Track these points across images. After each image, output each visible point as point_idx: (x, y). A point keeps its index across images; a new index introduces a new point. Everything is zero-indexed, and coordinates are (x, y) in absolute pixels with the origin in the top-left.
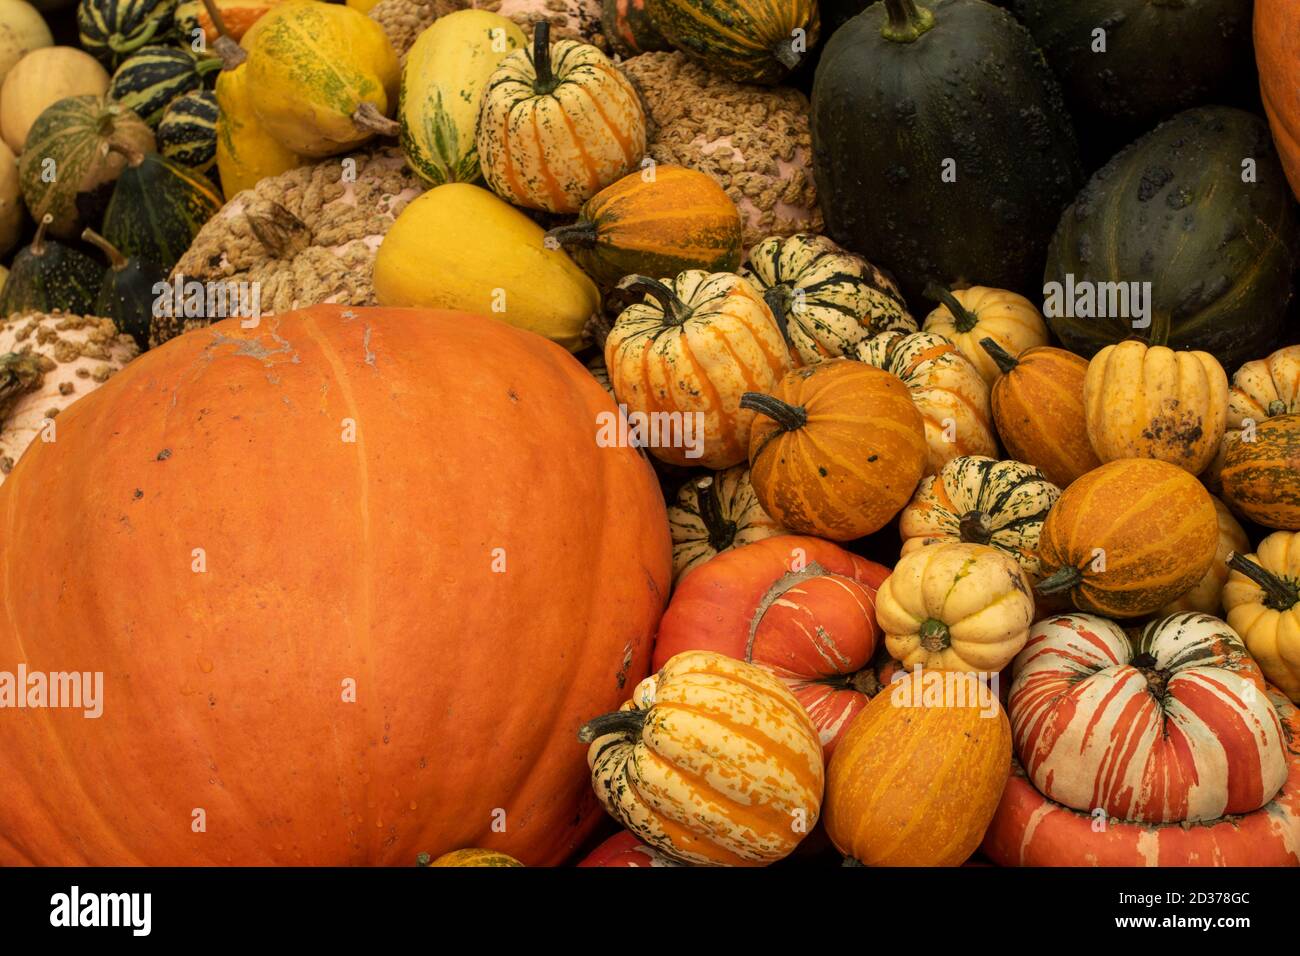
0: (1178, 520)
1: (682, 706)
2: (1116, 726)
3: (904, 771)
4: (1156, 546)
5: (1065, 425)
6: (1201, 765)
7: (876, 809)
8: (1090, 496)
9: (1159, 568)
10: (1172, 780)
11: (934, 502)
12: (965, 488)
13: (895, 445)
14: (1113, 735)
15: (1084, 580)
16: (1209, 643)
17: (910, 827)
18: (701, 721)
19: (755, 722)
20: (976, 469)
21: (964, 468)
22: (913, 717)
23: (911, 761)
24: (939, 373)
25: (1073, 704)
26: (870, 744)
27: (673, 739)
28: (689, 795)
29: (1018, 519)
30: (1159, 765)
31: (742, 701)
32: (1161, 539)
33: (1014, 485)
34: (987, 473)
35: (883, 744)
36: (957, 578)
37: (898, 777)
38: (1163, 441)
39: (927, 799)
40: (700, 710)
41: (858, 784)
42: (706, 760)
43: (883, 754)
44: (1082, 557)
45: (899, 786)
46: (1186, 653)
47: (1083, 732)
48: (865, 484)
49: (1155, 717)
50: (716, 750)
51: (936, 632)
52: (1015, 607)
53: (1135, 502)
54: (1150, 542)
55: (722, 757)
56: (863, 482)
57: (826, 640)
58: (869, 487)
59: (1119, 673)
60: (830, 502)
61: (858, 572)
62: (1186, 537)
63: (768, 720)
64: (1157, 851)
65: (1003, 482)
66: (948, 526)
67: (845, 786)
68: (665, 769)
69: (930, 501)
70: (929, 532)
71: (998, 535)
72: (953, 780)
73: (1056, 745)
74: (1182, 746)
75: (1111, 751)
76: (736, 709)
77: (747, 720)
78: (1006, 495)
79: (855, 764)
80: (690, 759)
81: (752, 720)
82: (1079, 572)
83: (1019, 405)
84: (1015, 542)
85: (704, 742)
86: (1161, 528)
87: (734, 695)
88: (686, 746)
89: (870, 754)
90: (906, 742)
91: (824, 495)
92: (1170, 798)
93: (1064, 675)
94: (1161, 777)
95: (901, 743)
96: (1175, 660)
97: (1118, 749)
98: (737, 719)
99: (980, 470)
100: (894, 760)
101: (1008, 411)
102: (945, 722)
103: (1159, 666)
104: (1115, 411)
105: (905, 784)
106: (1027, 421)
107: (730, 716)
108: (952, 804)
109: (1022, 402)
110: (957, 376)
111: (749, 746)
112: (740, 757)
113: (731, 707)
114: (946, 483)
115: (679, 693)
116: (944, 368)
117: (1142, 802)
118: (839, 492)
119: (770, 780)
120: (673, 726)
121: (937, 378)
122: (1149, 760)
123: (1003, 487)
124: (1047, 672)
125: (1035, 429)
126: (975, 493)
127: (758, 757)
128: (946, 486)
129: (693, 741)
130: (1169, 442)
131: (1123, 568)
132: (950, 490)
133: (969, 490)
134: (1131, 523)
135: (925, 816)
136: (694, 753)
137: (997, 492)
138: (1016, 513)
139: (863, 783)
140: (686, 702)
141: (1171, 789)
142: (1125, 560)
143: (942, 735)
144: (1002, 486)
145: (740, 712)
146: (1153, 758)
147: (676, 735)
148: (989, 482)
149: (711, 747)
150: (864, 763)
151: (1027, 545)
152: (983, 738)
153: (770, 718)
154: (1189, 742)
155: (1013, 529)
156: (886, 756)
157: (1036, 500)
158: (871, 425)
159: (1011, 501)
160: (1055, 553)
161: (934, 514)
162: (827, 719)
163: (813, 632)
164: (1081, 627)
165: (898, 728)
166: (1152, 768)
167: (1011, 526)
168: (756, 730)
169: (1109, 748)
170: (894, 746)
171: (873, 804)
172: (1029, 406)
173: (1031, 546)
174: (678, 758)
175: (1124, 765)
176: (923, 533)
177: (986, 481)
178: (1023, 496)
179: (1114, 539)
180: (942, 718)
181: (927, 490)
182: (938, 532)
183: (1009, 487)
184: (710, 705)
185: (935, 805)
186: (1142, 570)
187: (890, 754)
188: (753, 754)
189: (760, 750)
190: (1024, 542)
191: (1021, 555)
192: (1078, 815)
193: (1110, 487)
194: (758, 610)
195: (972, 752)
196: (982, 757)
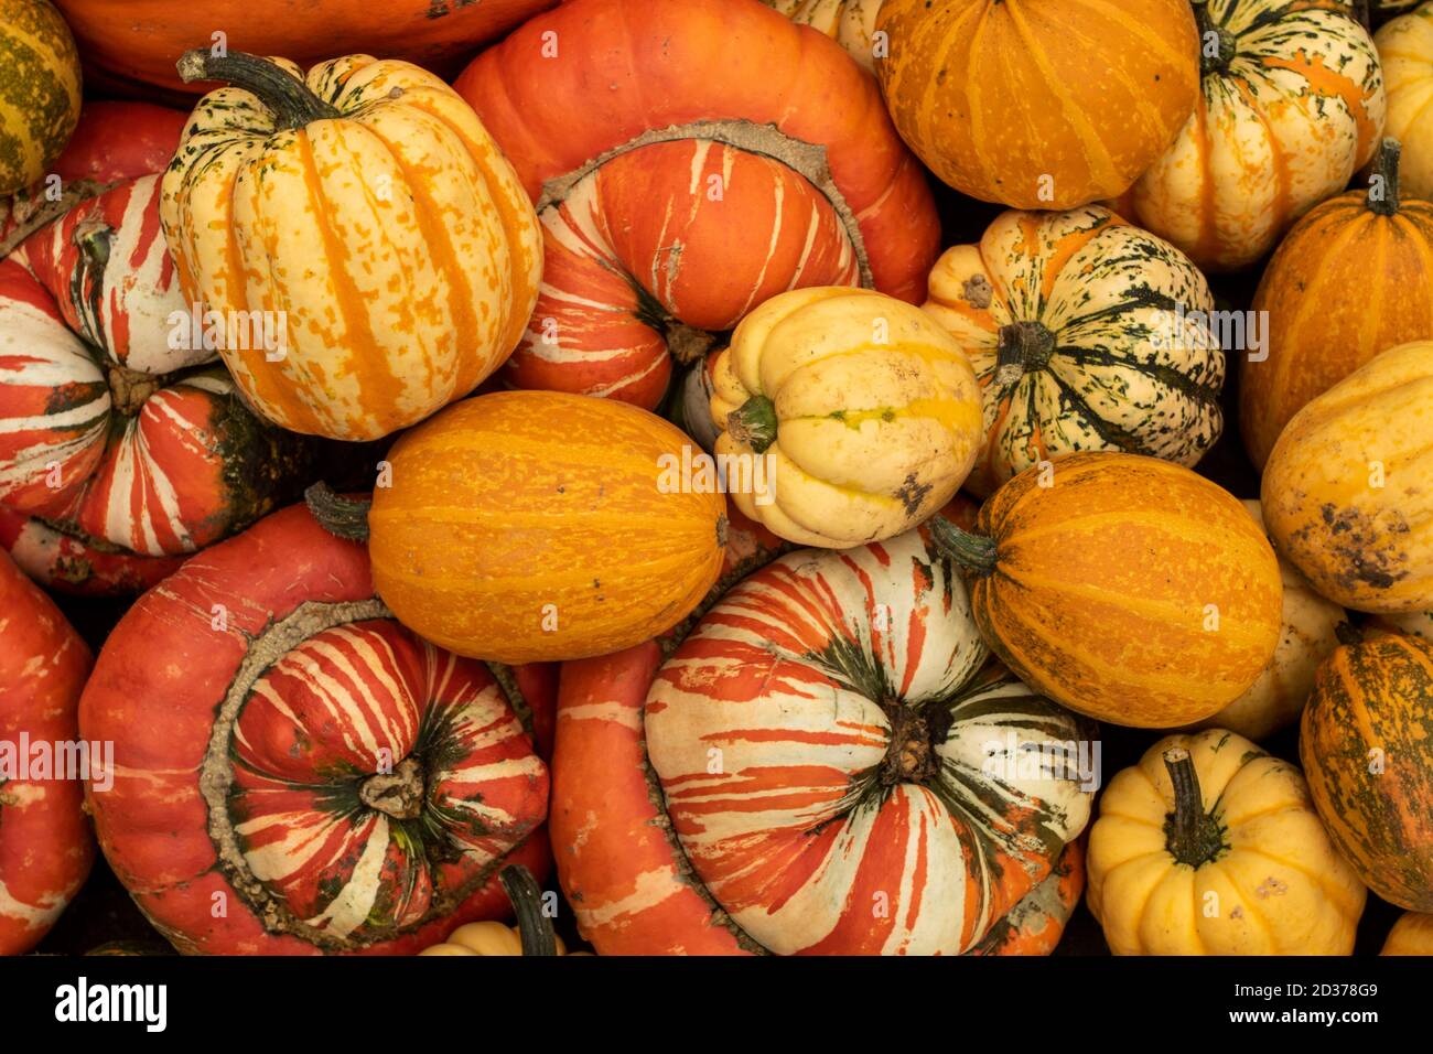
0: (1160, 667)
1: (315, 178)
2: (762, 769)
3: (481, 530)
4: (1097, 662)
5: (1329, 348)
6: (796, 904)
7: (413, 522)
8: (1114, 519)
9: (1070, 680)
10: (750, 876)
11: (1045, 253)
12: (1087, 288)
13: (1060, 155)
14: (748, 771)
15: (989, 580)
16: (1017, 800)
17: (422, 583)
18: (309, 225)
19: (373, 295)
20: (1126, 285)
21: (1120, 265)
22: (572, 491)
23: (503, 531)
24: (1292, 112)
25: (761, 689)
26: (498, 456)
27: (255, 200)
28: (217, 271)
29: (1080, 398)
30: (758, 850)
31: (386, 257)
32: (1112, 663)
33: (1130, 360)
34: (1128, 308)
35: (507, 474)
36: (838, 416)
37: (469, 528)
38: (1335, 540)
39: (470, 585)
40: (324, 210)
41: (434, 474)
42: (262, 266)
43: (493, 486)
44: (1011, 562)
45: (458, 536)
46: (978, 778)
47: (729, 728)
48: (972, 151)
49: (820, 810)
50: (282, 272)
51: (756, 425)
52: (864, 517)
53: (1140, 594)
54: (1093, 650)
55: (282, 288)
56: (972, 147)
57: (670, 265)
58: (974, 158)
59: (852, 725)
60: (919, 114)
61: (873, 212)
62: (1146, 690)
63: (392, 309)
64: (654, 903)
65: (1126, 341)
66: (1018, 297)
67: (426, 453)
68: (221, 215)
69: (1043, 245)
70: (995, 275)
71: (1047, 379)
72: (521, 602)
73: (695, 696)
74: (807, 867)
75: (728, 780)
76: (366, 257)
77: (363, 282)
78: (1107, 358)
79: (462, 451)
80: (249, 245)
81: (370, 289)
82: (993, 568)
83: (1317, 263)
84: (1045, 416)
85: (280, 250)
86: (1127, 653)
87: (385, 239)
88: (259, 227)
89: (481, 463)
90: (526, 508)
91: (918, 100)
92: (728, 885)
93: (842, 625)
94: (744, 862)
95: (520, 501)
96: (959, 768)
97: (736, 788)
98: (353, 268)
99: (1127, 293)
100: (489, 507)
101: (1303, 248)
102: (591, 542)
103: (939, 749)
104: (1336, 443)
105: (468, 542)
106: (1302, 287)
107: (347, 256)
108: (495, 618)
109: (1324, 264)
110: (1308, 140)
111: (329, 312)
112: (302, 311)
113: (361, 250)
114: (1084, 251)
115: (331, 160)
116: (1305, 113)
117: (700, 850)
118: (935, 119)
119: (316, 369)
120: (271, 188)
121: (1280, 114)
122: (753, 834)
123: (1115, 347)
124: (833, 599)
125: (1297, 306)
126: (1088, 308)
127: (326, 334)
128: (1077, 256)
129: (270, 231)
130: (1338, 548)
131: (1030, 632)
132: (1074, 267)
133: (1086, 297)
134: (1102, 609)
135: (449, 593)
136: (257, 243)
137: (1105, 341)
138: (1087, 389)
139: (438, 481)
140: (323, 179)
141: (739, 881)
142: (1043, 631)
143: (569, 550)
144: (1117, 343)
145: (366, 267)
146: (761, 838)
147: (262, 200)
148: (1114, 320)
149: (281, 263)
150: (467, 464)
151: (1048, 435)
152: (611, 603)
153: (402, 309)
154: (817, 874)
155: (1062, 399)
156: (490, 492)
157: (1125, 407)
158: (1058, 104)
159: (1101, 371)
160: (1006, 513)
161: (1025, 264)
162: (574, 335)
163: (669, 240)
164: (925, 611)
165: (542, 481)
166: (746, 843)
167: (1068, 393)
168: (363, 305)
169: (729, 776)
170: (509, 494)
171: (416, 514)
172: (1323, 278)
173: (1050, 443)
174: (239, 226)
175: (724, 806)
176: (991, 268)
177: (1114, 313)
178: (1117, 385)
179: (1059, 598)
180: (593, 534)
181: (1058, 231)
182: (1003, 287)
183: (1123, 355)
184: (340, 218)
185: (473, 598)
186: (1047, 659)
187: (494, 494)
188: (324, 323)
189: (340, 328)
190: (1049, 428)
191: (1029, 435)
192: (644, 766)
193: (1148, 540)
194: (673, 128)
195: (579, 602)
196: (587, 618)
